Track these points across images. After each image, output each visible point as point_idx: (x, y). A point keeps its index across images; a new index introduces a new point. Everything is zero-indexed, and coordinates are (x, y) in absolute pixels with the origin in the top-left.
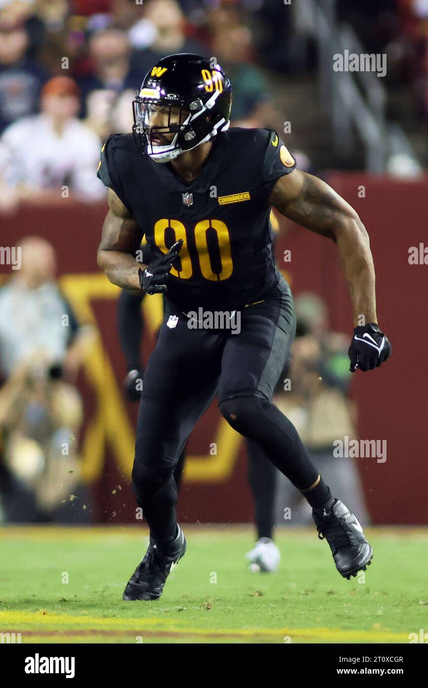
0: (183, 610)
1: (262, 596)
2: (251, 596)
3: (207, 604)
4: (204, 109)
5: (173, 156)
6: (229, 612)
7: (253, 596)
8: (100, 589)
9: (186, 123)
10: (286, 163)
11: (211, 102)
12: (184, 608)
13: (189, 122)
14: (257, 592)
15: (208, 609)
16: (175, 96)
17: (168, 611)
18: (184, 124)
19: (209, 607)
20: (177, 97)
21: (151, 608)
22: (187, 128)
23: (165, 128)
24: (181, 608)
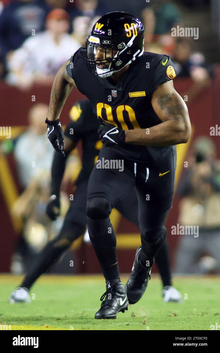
0: (129, 324)
1: (176, 316)
2: (169, 316)
3: (144, 321)
4: (126, 48)
5: (110, 74)
6: (157, 326)
7: (171, 316)
8: (81, 313)
9: (116, 56)
10: (170, 76)
11: (131, 43)
12: (130, 324)
13: (117, 56)
14: (173, 314)
15: (144, 324)
16: (109, 42)
17: (121, 325)
18: (115, 57)
19: (145, 323)
20: (110, 42)
21: (111, 323)
22: (117, 59)
23: (104, 60)
24: (128, 323)
